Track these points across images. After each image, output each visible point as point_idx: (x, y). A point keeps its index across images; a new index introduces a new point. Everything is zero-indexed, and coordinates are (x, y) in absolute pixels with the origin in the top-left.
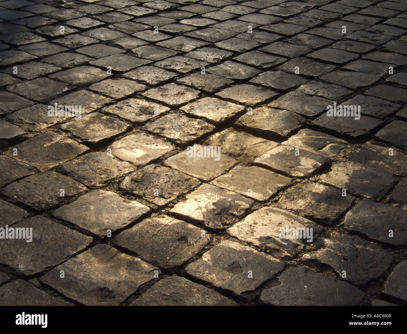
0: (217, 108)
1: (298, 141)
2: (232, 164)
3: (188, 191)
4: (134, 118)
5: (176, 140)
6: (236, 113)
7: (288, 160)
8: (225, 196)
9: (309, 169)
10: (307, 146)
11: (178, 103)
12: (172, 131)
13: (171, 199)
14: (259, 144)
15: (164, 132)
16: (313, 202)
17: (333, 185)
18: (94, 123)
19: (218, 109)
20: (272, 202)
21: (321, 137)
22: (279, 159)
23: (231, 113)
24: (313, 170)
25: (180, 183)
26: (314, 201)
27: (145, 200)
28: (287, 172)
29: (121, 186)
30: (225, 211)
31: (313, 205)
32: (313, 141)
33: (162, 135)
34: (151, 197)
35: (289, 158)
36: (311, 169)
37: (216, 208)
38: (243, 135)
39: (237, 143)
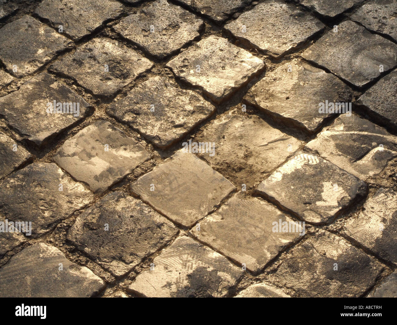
0: (222, 65)
1: (330, 141)
2: (226, 192)
3: (157, 248)
4: (98, 87)
5: (154, 138)
6: (249, 77)
7: (306, 187)
8: (206, 263)
9: (331, 208)
10: (340, 153)
11: (165, 51)
12: (149, 119)
13: (133, 264)
14: (274, 144)
15: (139, 120)
16: (322, 277)
17: (359, 241)
18: (41, 97)
19: (223, 67)
20: (268, 273)
21: (366, 133)
22: (294, 185)
23: (241, 77)
24: (337, 210)
25: (149, 233)
26: (324, 276)
27: (99, 264)
28: (300, 213)
29: (70, 238)
30: (201, 291)
31: (321, 283)
32: (352, 143)
33: (135, 127)
34: (108, 261)
35: (308, 183)
36: (334, 207)
37: (190, 286)
38: (253, 123)
39: (241, 142)
